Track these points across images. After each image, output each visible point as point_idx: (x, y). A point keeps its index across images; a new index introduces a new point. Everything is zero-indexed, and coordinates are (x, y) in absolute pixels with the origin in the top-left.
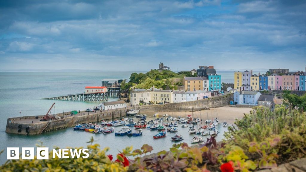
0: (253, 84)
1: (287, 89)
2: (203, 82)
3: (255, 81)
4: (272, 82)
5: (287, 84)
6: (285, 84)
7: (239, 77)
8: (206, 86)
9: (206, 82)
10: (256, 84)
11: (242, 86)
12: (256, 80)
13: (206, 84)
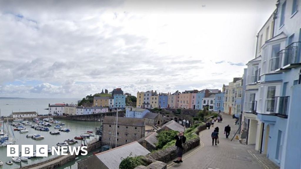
0: (153, 102)
1: (182, 107)
2: (108, 100)
3: (154, 101)
4: (172, 101)
5: (183, 102)
6: (181, 103)
7: (141, 97)
8: (111, 103)
9: (111, 101)
10: (156, 103)
11: (143, 104)
12: (156, 98)
13: (111, 102)
